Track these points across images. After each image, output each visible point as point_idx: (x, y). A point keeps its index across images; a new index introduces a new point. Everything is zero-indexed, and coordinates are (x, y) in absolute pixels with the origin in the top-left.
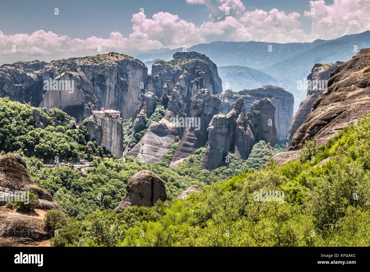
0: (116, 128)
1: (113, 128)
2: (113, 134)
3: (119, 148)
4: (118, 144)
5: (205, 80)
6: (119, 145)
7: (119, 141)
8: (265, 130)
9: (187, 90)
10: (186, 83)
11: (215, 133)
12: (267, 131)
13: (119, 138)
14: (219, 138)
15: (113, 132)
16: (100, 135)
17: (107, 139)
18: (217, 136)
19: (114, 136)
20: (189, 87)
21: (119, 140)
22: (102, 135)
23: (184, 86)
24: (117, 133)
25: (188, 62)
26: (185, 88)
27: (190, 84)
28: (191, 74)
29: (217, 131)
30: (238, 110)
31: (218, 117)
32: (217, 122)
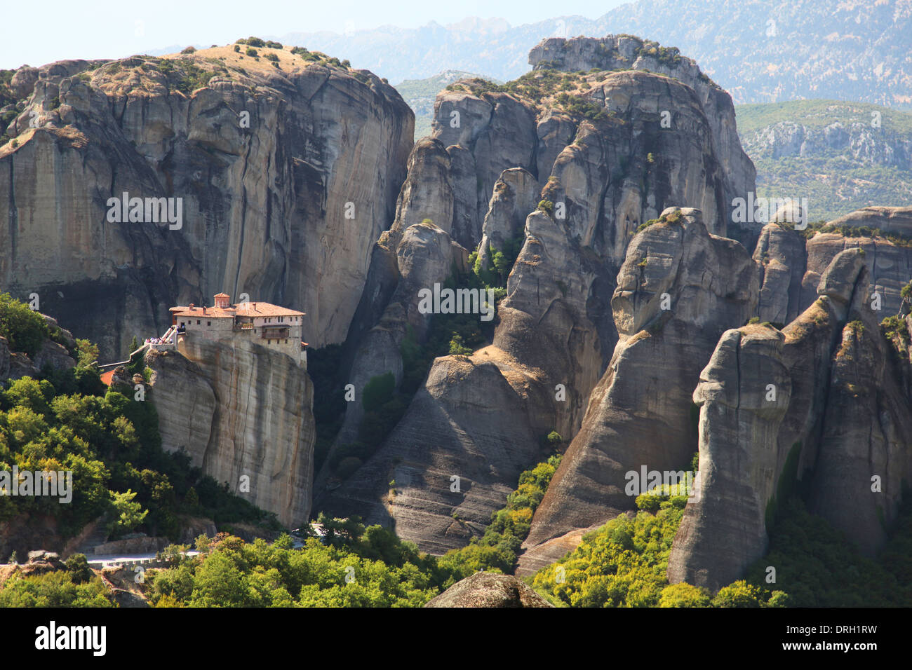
0: (282, 384)
1: (270, 386)
2: (268, 414)
3: (293, 478)
4: (291, 457)
5: (678, 166)
6: (298, 464)
7: (293, 447)
9: (593, 213)
10: (589, 183)
11: (728, 413)
13: (295, 433)
14: (748, 437)
15: (270, 402)
16: (209, 417)
17: (239, 435)
18: (738, 428)
19: (274, 422)
20: (607, 199)
21: (294, 440)
22: (216, 418)
23: (583, 196)
24: (287, 409)
25: (601, 84)
26: (587, 204)
27: (611, 187)
28: (614, 138)
29: (742, 402)
30: (837, 308)
31: (745, 340)
32: (742, 363)
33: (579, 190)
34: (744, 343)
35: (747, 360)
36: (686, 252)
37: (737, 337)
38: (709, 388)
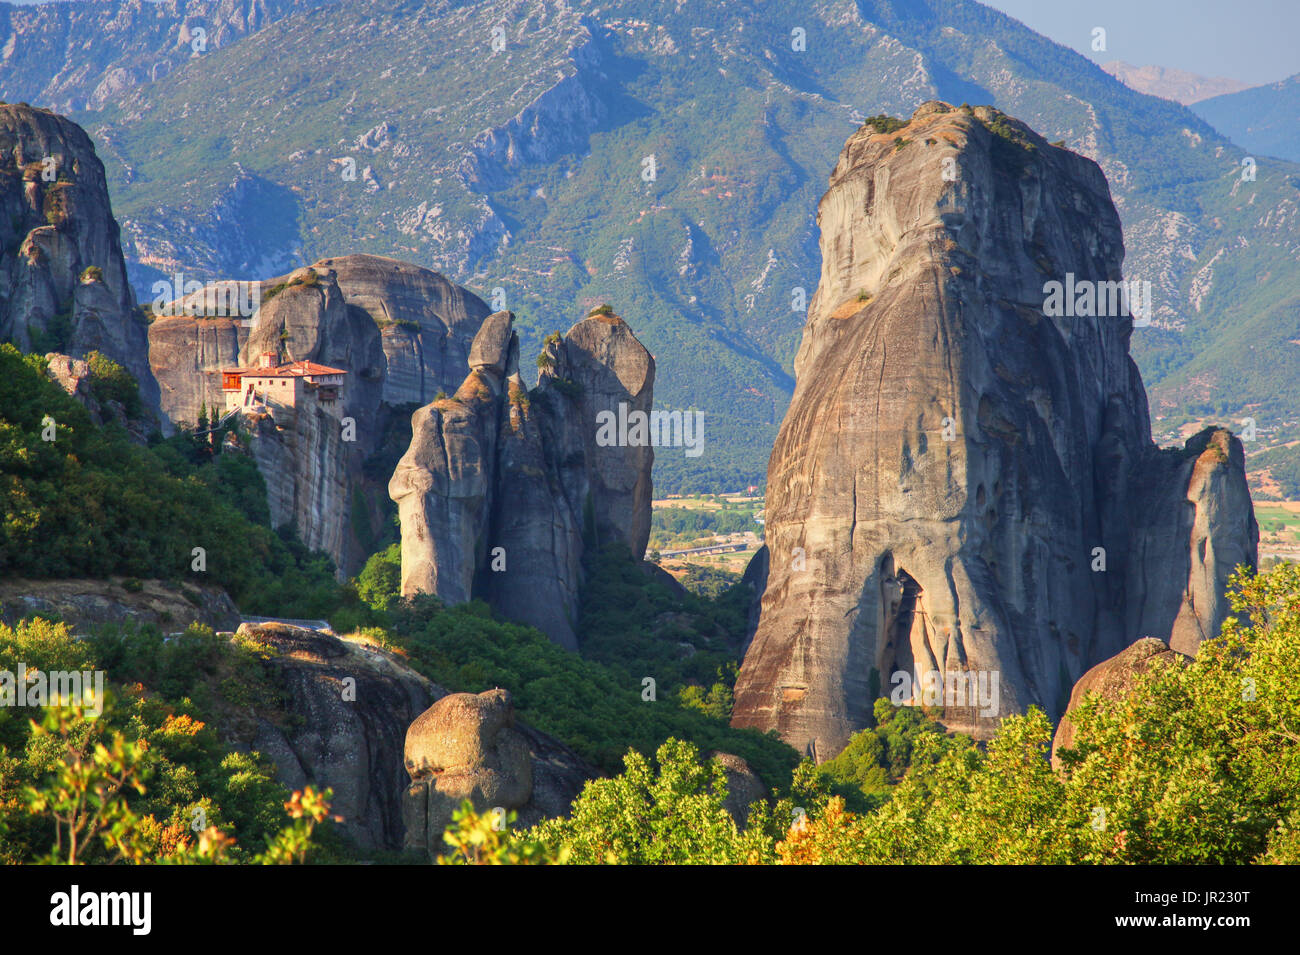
1: (327, 454)
2: (326, 484)
8: (610, 484)
11: (440, 505)
12: (618, 488)
13: (341, 507)
14: (458, 531)
15: (327, 472)
16: (293, 488)
18: (448, 520)
19: (328, 493)
22: (296, 488)
29: (452, 489)
30: (493, 381)
31: (446, 418)
32: (447, 444)
34: (447, 421)
35: (451, 440)
36: (329, 321)
37: (438, 415)
38: (418, 475)
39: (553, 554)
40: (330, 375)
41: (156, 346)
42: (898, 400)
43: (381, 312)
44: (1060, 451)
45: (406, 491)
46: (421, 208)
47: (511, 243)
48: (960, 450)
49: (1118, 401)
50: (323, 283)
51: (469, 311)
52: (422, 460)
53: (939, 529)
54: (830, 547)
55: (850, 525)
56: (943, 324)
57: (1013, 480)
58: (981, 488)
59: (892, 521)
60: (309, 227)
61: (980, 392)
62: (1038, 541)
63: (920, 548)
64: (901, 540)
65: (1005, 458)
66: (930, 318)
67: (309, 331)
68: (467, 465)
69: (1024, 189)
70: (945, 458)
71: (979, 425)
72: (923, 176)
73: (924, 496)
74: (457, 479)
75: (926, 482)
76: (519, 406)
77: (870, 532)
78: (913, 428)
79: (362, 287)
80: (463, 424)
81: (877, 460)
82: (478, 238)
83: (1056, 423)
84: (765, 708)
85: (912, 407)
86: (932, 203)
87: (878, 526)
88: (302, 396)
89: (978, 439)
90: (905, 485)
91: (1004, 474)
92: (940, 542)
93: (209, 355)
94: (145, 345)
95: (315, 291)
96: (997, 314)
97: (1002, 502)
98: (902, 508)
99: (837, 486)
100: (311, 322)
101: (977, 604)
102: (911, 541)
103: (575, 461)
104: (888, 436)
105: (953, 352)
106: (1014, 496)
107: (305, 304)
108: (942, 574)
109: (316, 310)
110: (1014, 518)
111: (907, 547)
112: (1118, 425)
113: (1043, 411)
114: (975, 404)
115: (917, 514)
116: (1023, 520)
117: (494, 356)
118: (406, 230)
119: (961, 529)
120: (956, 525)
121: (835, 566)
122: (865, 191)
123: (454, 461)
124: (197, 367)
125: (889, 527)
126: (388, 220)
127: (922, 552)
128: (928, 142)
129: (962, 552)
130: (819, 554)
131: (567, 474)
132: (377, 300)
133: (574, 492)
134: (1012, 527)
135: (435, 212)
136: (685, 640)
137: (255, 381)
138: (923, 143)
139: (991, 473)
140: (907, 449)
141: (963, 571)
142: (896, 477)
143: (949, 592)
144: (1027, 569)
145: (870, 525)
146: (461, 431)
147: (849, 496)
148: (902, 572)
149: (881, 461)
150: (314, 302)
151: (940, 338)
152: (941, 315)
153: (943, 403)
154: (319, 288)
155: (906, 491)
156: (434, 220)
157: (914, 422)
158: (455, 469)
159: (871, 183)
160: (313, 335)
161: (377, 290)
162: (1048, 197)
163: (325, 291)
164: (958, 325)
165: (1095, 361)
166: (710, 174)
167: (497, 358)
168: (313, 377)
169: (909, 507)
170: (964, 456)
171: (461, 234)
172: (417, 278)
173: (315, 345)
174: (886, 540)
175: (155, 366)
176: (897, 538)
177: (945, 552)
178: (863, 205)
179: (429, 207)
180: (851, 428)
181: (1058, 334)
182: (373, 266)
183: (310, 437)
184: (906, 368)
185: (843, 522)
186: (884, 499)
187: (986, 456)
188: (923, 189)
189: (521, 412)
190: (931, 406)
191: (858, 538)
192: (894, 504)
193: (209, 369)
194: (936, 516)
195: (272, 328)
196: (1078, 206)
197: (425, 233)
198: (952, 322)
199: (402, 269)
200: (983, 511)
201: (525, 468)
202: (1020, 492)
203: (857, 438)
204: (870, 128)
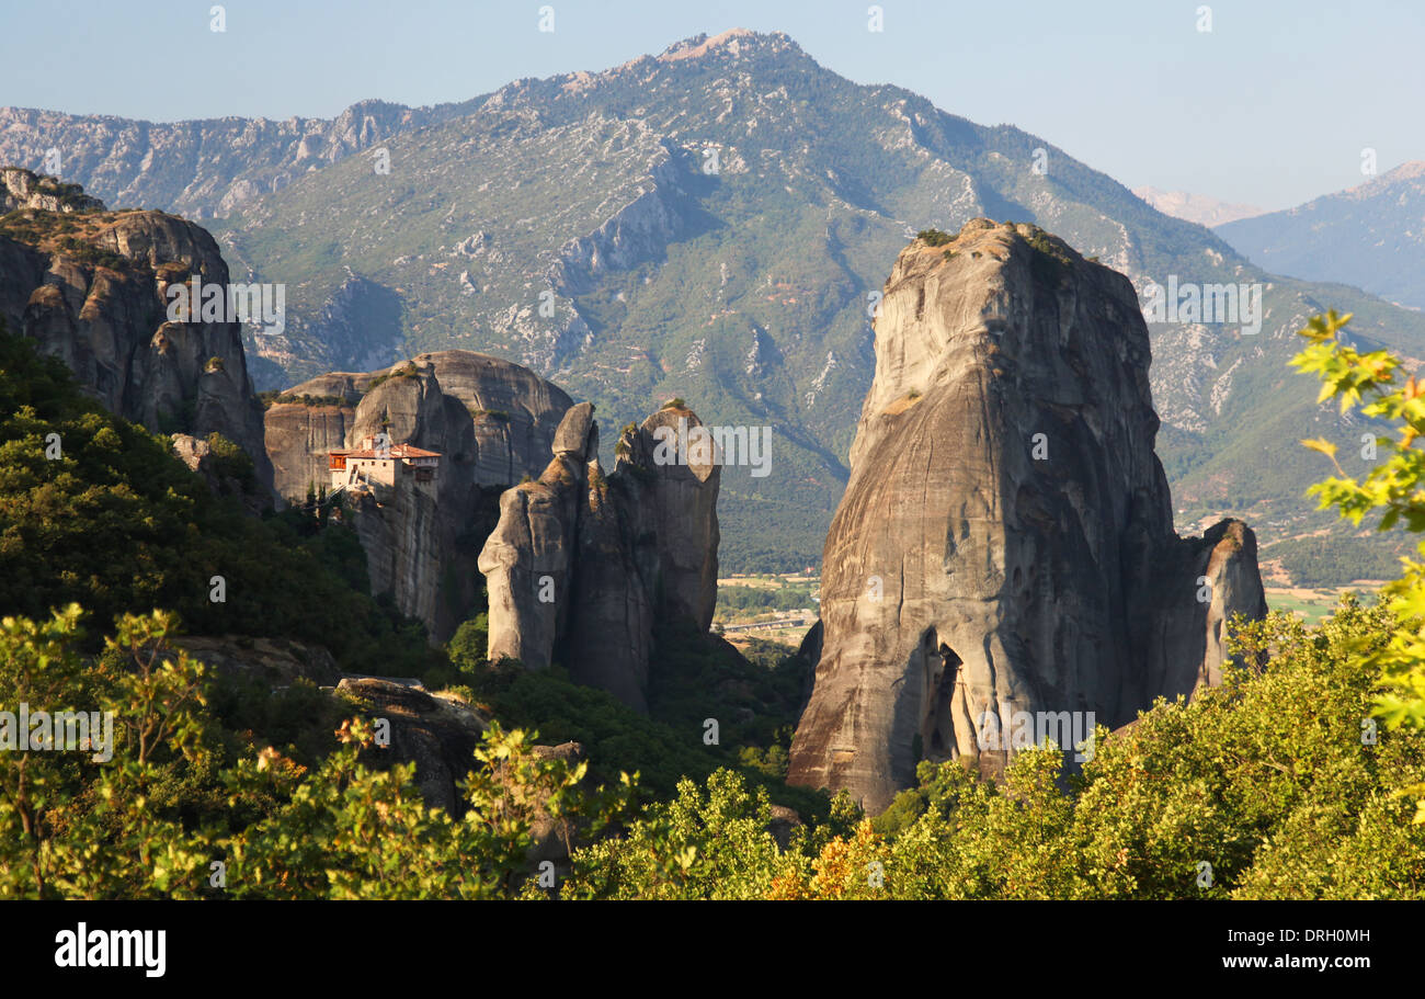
0: (429, 526)
1: (422, 529)
2: (421, 557)
8: (679, 562)
9: (121, 378)
10: (117, 342)
11: (524, 577)
12: (687, 566)
15: (422, 545)
16: (391, 560)
17: (405, 579)
18: (532, 592)
19: (424, 566)
20: (134, 362)
22: (394, 561)
23: (111, 358)
24: (431, 553)
25: (111, 226)
26: (116, 368)
27: (139, 348)
28: (137, 289)
29: (535, 564)
30: (574, 466)
31: (531, 499)
32: (531, 523)
33: (107, 351)
34: (532, 502)
35: (536, 520)
36: (426, 409)
37: (523, 496)
38: (505, 551)
39: (626, 625)
40: (426, 458)
41: (271, 430)
42: (944, 489)
43: (474, 402)
44: (1090, 538)
45: (494, 565)
46: (513, 309)
47: (594, 342)
48: (999, 536)
49: (1144, 494)
50: (422, 375)
51: (553, 403)
52: (508, 537)
53: (979, 608)
54: (879, 622)
55: (898, 603)
56: (985, 420)
57: (1047, 564)
58: (1017, 571)
59: (936, 601)
60: (411, 325)
61: (1018, 483)
62: (1069, 620)
63: (961, 625)
64: (944, 617)
65: (1040, 544)
66: (974, 415)
67: (408, 418)
68: (550, 542)
69: (1061, 299)
70: (986, 543)
71: (1017, 514)
72: (969, 286)
73: (966, 577)
74: (540, 555)
75: (968, 565)
76: (598, 489)
77: (916, 609)
78: (956, 515)
79: (458, 379)
80: (546, 505)
81: (923, 544)
82: (563, 337)
83: (1087, 513)
84: (817, 769)
85: (956, 495)
86: (977, 310)
87: (923, 604)
88: (401, 476)
89: (1015, 526)
90: (948, 568)
91: (1039, 558)
92: (980, 620)
93: (319, 440)
94: (262, 430)
95: (414, 382)
96: (1034, 413)
97: (1036, 584)
98: (945, 588)
99: (887, 568)
100: (410, 410)
101: (1013, 677)
102: (953, 618)
103: (649, 540)
104: (934, 523)
105: (994, 446)
106: (1048, 578)
107: (405, 394)
108: (981, 649)
109: (415, 399)
110: (1047, 599)
111: (950, 623)
112: (1144, 516)
113: (1075, 501)
114: (1014, 495)
115: (959, 594)
116: (1055, 601)
117: (575, 445)
118: (498, 329)
119: (999, 607)
120: (994, 605)
121: (883, 640)
122: (916, 299)
123: (537, 538)
124: (307, 450)
125: (933, 605)
126: (483, 319)
127: (963, 628)
128: (974, 255)
129: (999, 630)
130: (869, 629)
131: (640, 553)
132: (471, 392)
133: (647, 569)
134: (1045, 607)
135: (525, 313)
136: (746, 705)
137: (359, 462)
138: (970, 256)
139: (1027, 558)
140: (950, 535)
141: (1000, 646)
142: (940, 560)
143: (987, 665)
144: (1058, 645)
145: (917, 603)
146: (545, 511)
147: (898, 577)
148: (944, 646)
149: (927, 545)
150: (414, 392)
151: (982, 434)
152: (984, 412)
153: (985, 493)
154: (419, 379)
155: (949, 572)
156: (524, 320)
157: (958, 510)
158: (538, 546)
159: (922, 292)
160: (412, 422)
161: (471, 383)
162: (1083, 308)
163: (424, 382)
164: (999, 422)
165: (1123, 457)
166: (775, 282)
167: (578, 446)
168: (411, 459)
169: (951, 587)
170: (1003, 541)
171: (548, 334)
172: (507, 372)
173: (414, 431)
174: (930, 617)
175: (270, 449)
176: (941, 615)
177: (984, 629)
178: (914, 311)
179: (519, 309)
180: (900, 514)
181: (1089, 430)
182: (468, 361)
183: (408, 514)
184: (951, 460)
185: (892, 600)
186: (929, 581)
187: (1023, 542)
188: (969, 297)
189: (599, 495)
190: (973, 496)
191: (905, 615)
192: (939, 584)
193: (318, 452)
194: (976, 596)
195: (375, 416)
196: (1110, 314)
197: (516, 332)
198: (994, 418)
199: (494, 364)
200: (1019, 591)
201: (602, 546)
202: (1053, 576)
203: (905, 523)
204: (922, 241)
